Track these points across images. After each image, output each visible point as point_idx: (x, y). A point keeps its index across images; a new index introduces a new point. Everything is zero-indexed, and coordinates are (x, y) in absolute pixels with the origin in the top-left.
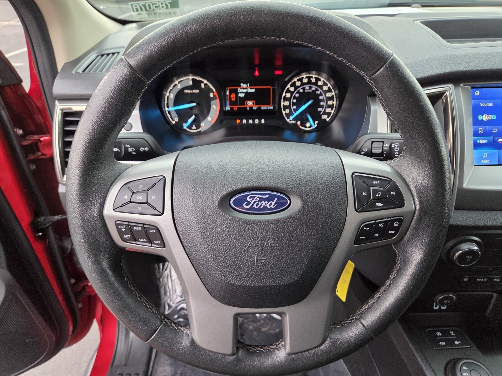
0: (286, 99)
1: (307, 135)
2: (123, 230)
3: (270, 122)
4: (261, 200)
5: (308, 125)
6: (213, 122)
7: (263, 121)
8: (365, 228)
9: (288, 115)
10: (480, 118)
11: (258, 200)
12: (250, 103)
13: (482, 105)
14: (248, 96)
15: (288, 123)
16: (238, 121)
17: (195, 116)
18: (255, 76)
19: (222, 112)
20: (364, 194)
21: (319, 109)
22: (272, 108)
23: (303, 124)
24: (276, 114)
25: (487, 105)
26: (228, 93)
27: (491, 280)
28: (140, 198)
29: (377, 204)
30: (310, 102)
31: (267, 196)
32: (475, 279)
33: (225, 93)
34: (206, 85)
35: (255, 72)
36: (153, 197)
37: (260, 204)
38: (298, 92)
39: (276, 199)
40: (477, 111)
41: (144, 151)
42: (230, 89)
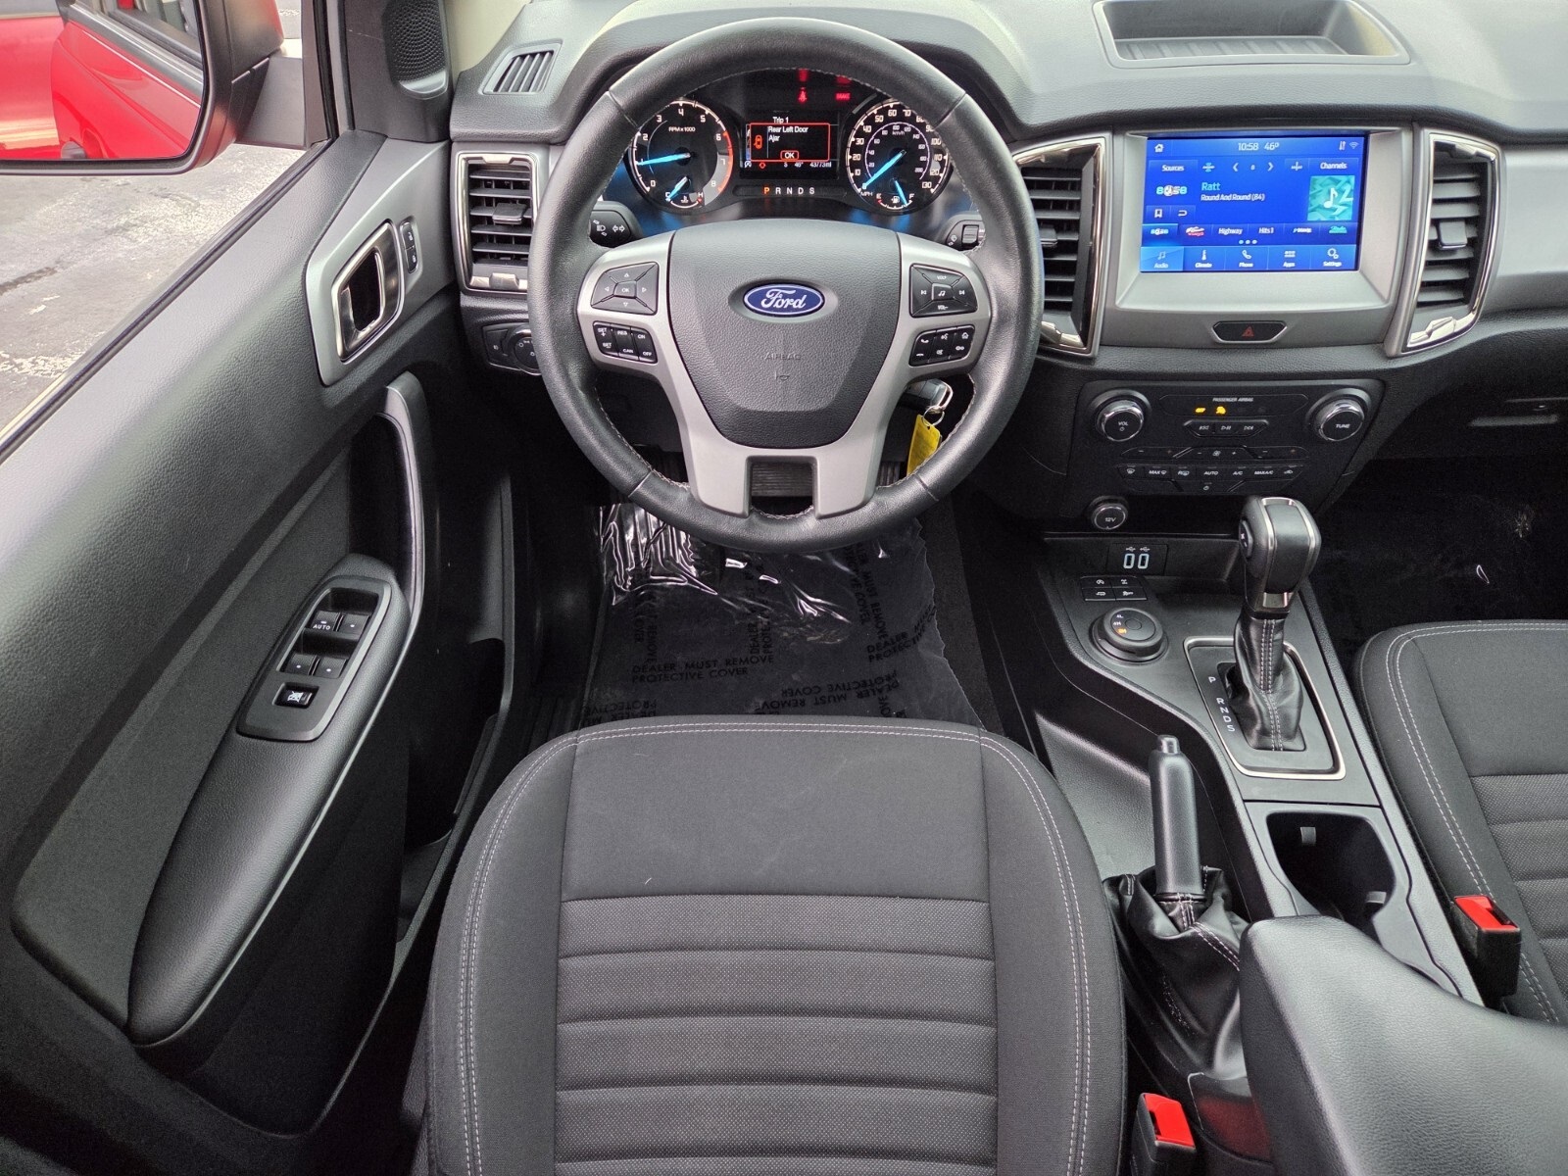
0: (855, 149)
1: (894, 218)
2: (603, 334)
3: (826, 194)
4: (785, 296)
5: (895, 200)
6: (721, 190)
7: (812, 191)
8: (922, 341)
9: (859, 181)
10: (1160, 191)
11: (780, 296)
12: (790, 155)
13: (1166, 168)
14: (787, 141)
15: (858, 195)
16: (767, 190)
17: (688, 178)
18: (800, 102)
19: (738, 172)
20: (922, 292)
21: (919, 170)
22: (830, 165)
23: (887, 199)
24: (835, 177)
25: (1173, 169)
26: (749, 133)
27: (1172, 472)
28: (626, 291)
29: (940, 307)
30: (899, 156)
31: (794, 292)
32: (1146, 470)
33: (744, 134)
34: (708, 117)
35: (799, 95)
36: (644, 290)
37: (783, 302)
38: (879, 136)
39: (805, 296)
40: (1154, 178)
41: (618, 231)
42: (753, 126)
